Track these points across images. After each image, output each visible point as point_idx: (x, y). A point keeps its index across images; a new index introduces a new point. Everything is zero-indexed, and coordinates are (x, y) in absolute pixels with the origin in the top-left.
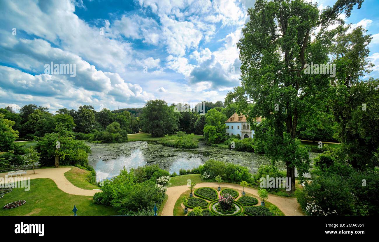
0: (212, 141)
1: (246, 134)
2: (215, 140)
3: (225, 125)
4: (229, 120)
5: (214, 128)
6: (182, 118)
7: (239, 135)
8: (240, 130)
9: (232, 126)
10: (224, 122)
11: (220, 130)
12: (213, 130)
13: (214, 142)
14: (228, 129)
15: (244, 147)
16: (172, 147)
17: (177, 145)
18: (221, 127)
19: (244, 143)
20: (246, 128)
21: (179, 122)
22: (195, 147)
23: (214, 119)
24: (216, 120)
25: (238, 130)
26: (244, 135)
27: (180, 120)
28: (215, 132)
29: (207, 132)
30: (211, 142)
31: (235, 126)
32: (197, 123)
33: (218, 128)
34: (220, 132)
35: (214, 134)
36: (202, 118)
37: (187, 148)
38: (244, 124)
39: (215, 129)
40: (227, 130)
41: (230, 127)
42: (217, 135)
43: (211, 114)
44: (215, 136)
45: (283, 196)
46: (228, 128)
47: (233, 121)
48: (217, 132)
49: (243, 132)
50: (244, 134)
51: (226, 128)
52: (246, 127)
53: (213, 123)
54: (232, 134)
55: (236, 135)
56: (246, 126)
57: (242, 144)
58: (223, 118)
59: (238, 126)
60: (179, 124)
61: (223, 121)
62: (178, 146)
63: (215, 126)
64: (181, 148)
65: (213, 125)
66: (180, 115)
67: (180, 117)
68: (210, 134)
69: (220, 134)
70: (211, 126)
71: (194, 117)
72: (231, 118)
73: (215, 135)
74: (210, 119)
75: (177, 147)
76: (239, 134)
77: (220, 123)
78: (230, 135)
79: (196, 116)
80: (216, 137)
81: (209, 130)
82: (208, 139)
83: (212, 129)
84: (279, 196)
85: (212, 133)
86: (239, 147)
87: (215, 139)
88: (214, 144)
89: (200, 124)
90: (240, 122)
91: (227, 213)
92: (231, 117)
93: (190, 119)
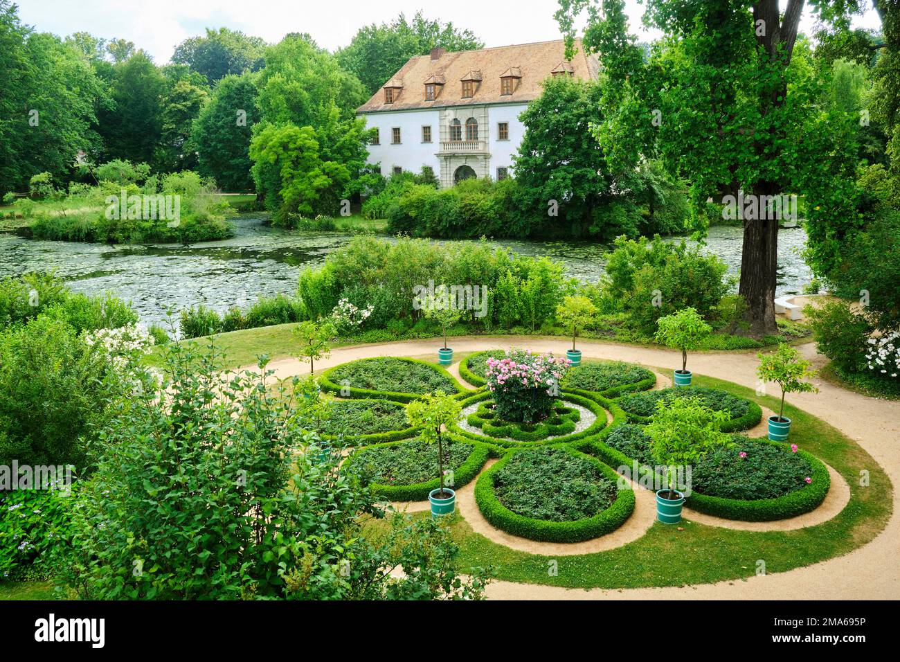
0: (301, 202)
1: (461, 163)
2: (317, 196)
3: (364, 123)
4: (379, 100)
5: (306, 135)
6: (108, 100)
7: (428, 171)
8: (436, 146)
9: (396, 131)
10: (354, 111)
11: (339, 150)
12: (301, 149)
13: (309, 209)
14: (376, 142)
15: (467, 216)
16: (79, 240)
17: (112, 230)
18: (344, 132)
19: (467, 202)
20: (464, 136)
21: (93, 126)
22: (214, 235)
23: (306, 94)
24: (315, 101)
25: (427, 145)
26: (453, 172)
27: (102, 112)
28: (315, 156)
29: (272, 158)
30: (294, 207)
31: (411, 125)
32: (205, 122)
33: (330, 138)
34: (338, 156)
35: (307, 169)
36: (229, 97)
37: (171, 240)
38: (451, 114)
39: (314, 143)
40: (369, 148)
41: (386, 136)
42: (327, 174)
43: (288, 66)
44: (317, 176)
45: (740, 348)
46: (374, 137)
47: (397, 104)
48: (325, 158)
49: (448, 157)
50: (455, 165)
51: (364, 140)
52: (463, 129)
53: (298, 113)
54: (397, 170)
55: (417, 171)
56: (463, 123)
57: (456, 207)
58: (347, 89)
59: (427, 129)
60: (95, 135)
61: (350, 105)
62: (118, 235)
63: (310, 128)
64: (138, 243)
65: (299, 122)
66: (97, 83)
67: (99, 98)
68: (286, 170)
69: (342, 167)
70: (290, 129)
71: (182, 97)
72: (389, 90)
73: (317, 170)
74: (282, 92)
75: (111, 241)
76: (431, 169)
77: (335, 111)
78: (387, 173)
79: (193, 91)
80: (322, 181)
81: (285, 147)
82: (280, 198)
83: (299, 143)
84: (722, 351)
85: (296, 163)
86: (440, 221)
87: (318, 190)
88: (312, 216)
89: (222, 127)
90: (431, 108)
91: (546, 431)
92: (389, 84)
93: (156, 111)
